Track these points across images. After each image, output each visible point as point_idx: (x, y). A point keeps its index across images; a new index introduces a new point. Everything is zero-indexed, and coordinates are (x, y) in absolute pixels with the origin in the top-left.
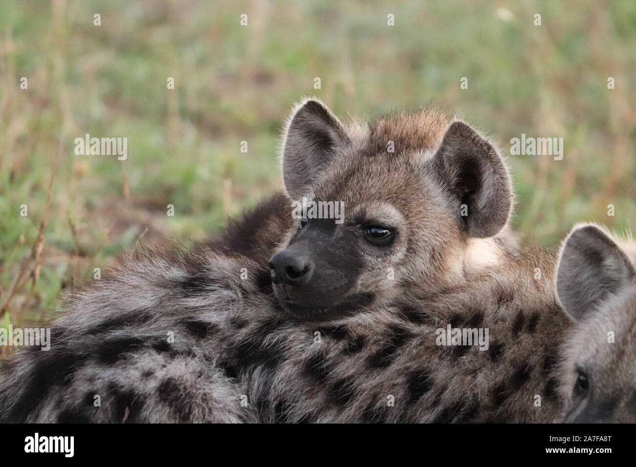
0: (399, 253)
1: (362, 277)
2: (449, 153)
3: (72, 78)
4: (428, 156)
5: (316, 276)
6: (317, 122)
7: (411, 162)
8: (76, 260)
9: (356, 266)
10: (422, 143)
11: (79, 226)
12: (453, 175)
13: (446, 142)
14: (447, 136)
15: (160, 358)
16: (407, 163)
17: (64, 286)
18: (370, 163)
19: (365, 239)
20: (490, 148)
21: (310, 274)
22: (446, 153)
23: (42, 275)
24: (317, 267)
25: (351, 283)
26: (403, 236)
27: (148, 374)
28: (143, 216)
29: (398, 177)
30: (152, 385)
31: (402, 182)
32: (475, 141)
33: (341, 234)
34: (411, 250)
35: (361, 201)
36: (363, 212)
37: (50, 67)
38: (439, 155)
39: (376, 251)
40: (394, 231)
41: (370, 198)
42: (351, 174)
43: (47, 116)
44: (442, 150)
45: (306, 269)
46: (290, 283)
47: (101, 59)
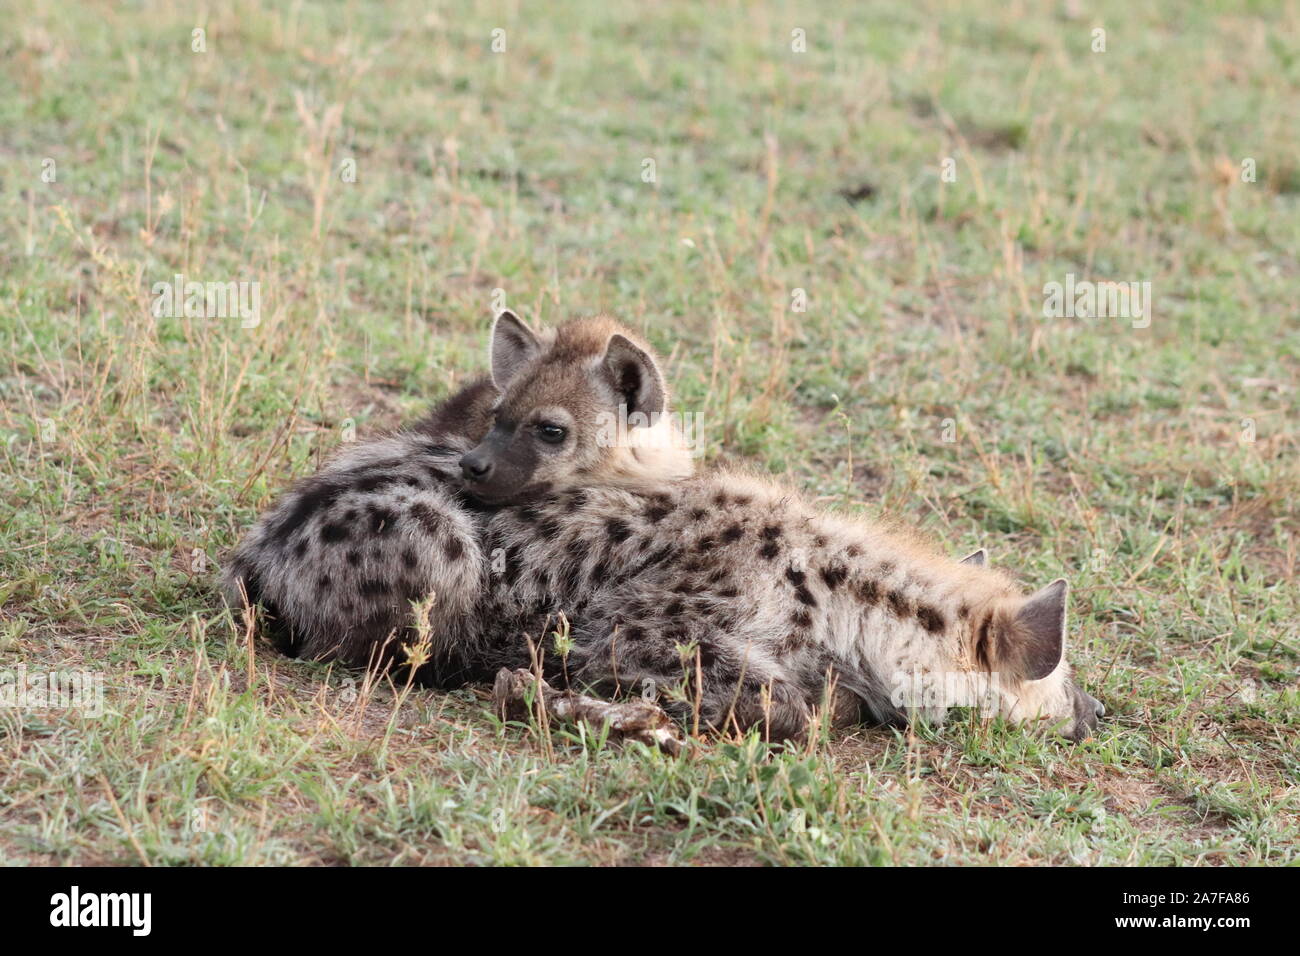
0: (571, 447)
1: (538, 471)
2: (613, 360)
3: (326, 276)
4: (596, 361)
5: (497, 474)
6: (513, 328)
7: (583, 367)
8: (323, 430)
9: (533, 462)
10: (593, 350)
11: (326, 403)
12: (618, 375)
13: (610, 350)
14: (610, 346)
15: (412, 489)
16: (580, 369)
17: (311, 453)
18: (547, 371)
19: (541, 438)
20: (644, 355)
21: (492, 472)
22: (610, 359)
23: (294, 441)
24: (498, 465)
25: (528, 477)
26: (574, 434)
27: (402, 499)
28: (379, 395)
29: (569, 383)
30: (405, 506)
31: (572, 386)
32: (632, 349)
33: (520, 436)
34: (581, 445)
35: (537, 405)
36: (538, 415)
37: (309, 267)
38: (605, 361)
39: (549, 448)
40: (565, 431)
41: (545, 403)
42: (531, 381)
43: (305, 306)
44: (608, 356)
45: (488, 468)
46: (475, 480)
47: (352, 258)
